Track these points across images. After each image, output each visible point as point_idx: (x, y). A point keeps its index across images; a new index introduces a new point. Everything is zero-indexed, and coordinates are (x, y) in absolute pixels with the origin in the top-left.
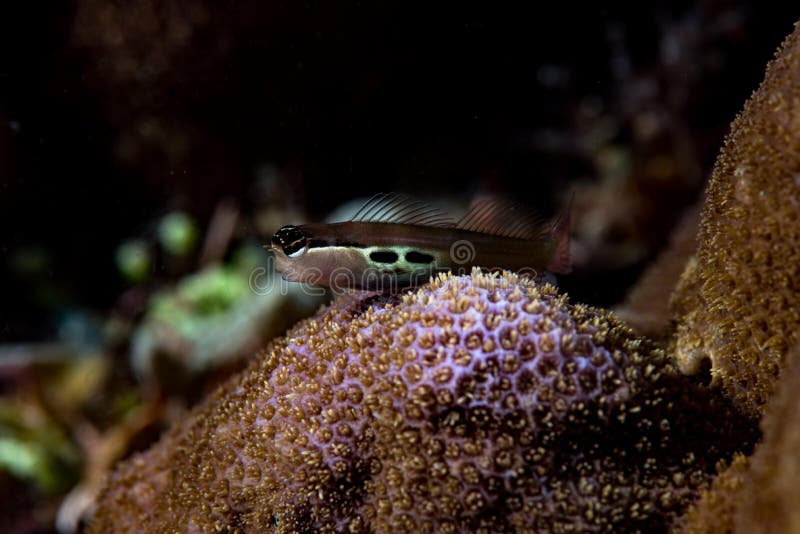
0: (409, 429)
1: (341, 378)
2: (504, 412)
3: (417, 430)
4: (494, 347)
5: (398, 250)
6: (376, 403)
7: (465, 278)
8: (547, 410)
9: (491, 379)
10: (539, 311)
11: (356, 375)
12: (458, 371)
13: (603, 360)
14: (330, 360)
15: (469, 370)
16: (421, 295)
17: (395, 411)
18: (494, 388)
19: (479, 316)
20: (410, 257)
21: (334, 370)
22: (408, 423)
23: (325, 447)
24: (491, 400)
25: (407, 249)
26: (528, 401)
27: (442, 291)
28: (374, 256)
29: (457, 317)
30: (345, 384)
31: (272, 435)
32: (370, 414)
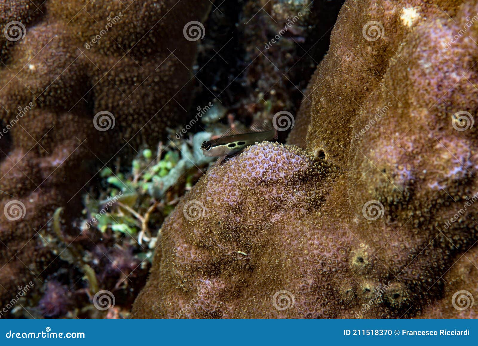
0: (251, 189)
1: (228, 180)
2: (276, 179)
3: (254, 189)
4: (269, 162)
5: (235, 143)
6: (240, 185)
7: (255, 146)
8: (288, 176)
9: (270, 171)
10: (278, 149)
11: (232, 179)
12: (262, 171)
13: (299, 159)
14: (224, 176)
15: (264, 170)
16: (244, 153)
17: (246, 186)
18: (272, 173)
19: (263, 155)
20: (239, 144)
21: (226, 179)
22: (251, 188)
23: (229, 200)
24: (272, 176)
25: (238, 142)
26: (282, 175)
27: (250, 150)
28: (230, 146)
29: (257, 157)
30: (230, 182)
31: (213, 201)
32: (239, 188)
